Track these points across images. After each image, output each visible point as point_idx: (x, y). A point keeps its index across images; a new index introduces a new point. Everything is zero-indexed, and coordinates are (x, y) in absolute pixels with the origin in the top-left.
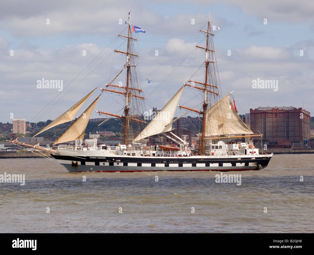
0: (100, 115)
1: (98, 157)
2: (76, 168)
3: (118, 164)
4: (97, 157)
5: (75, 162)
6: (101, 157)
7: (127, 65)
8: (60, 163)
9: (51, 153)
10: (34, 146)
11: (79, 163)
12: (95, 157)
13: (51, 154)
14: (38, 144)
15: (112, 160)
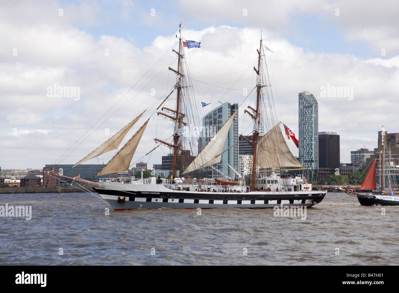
0: (157, 143)
1: (151, 192)
2: (122, 205)
3: (173, 200)
4: (149, 192)
5: (122, 198)
6: (154, 192)
7: (178, 86)
8: (103, 199)
9: (92, 187)
10: (74, 178)
11: (127, 199)
12: (148, 192)
13: (94, 188)
14: (79, 176)
15: (167, 196)
